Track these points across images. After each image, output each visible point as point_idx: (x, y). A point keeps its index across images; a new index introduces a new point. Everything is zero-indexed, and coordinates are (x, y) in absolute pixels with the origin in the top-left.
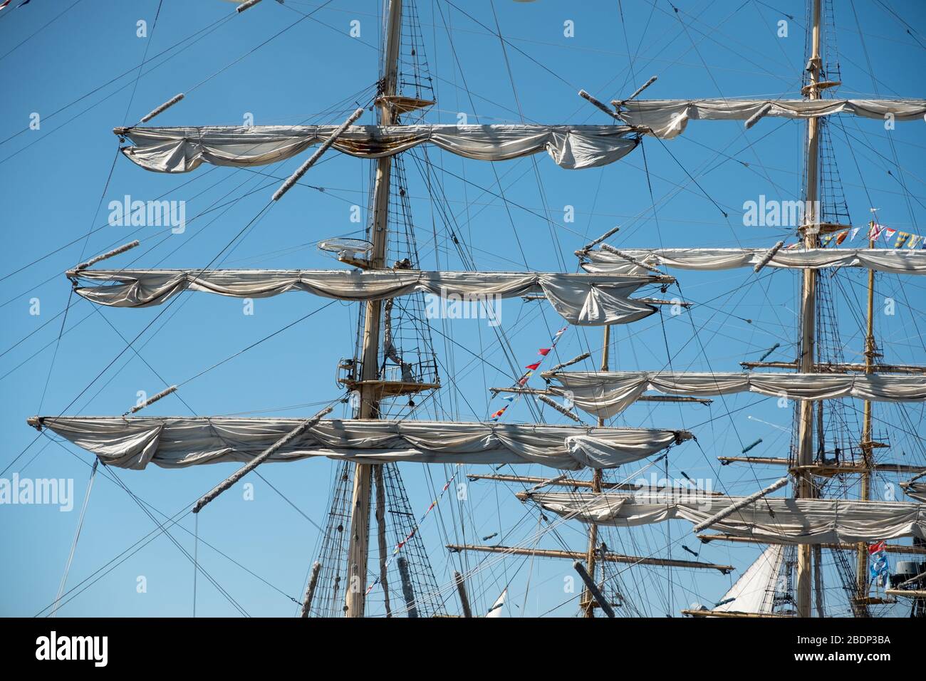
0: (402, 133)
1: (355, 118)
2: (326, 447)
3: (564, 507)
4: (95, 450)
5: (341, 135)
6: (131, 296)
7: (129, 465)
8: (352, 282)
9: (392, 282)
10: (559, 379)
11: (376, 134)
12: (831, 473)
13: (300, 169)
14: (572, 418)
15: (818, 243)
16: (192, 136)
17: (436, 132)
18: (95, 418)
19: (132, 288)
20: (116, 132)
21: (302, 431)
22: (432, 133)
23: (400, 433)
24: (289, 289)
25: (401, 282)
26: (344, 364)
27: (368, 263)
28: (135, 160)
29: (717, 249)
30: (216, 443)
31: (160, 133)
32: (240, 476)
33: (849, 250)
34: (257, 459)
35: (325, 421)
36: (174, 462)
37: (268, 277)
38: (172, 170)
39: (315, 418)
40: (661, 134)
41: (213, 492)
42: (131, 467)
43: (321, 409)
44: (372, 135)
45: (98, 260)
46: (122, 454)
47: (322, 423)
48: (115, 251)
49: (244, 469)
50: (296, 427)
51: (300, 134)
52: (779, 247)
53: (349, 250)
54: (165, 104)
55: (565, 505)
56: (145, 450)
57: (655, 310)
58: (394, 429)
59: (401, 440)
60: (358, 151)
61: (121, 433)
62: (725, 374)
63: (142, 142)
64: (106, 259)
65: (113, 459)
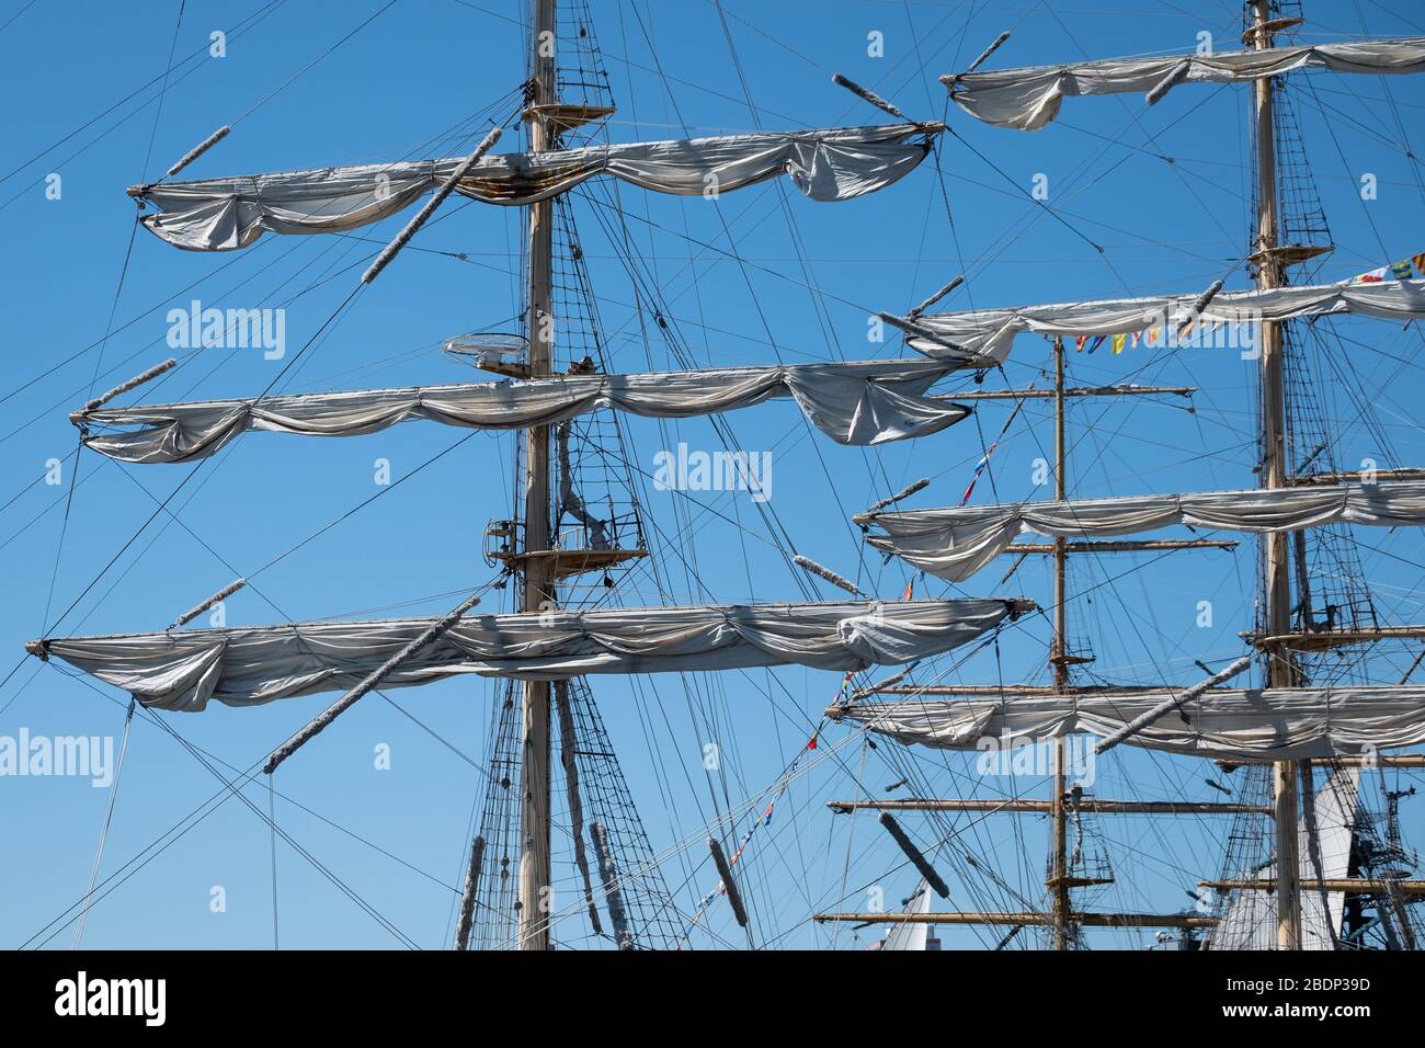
0: (562, 162)
1: (489, 145)
2: (474, 658)
3: (900, 726)
4: (128, 686)
5: (467, 172)
6: (167, 446)
7: (180, 705)
8: (497, 400)
9: (559, 397)
10: (884, 524)
11: (523, 167)
12: (1320, 644)
13: (405, 231)
14: (847, 589)
15: (1280, 280)
16: (246, 191)
17: (613, 156)
18: (125, 637)
19: (168, 433)
20: (131, 194)
21: (432, 638)
22: (609, 157)
23: (585, 631)
24: (403, 419)
25: (573, 395)
26: (494, 528)
27: (524, 369)
28: (162, 235)
29: (1120, 301)
30: (308, 664)
31: (196, 190)
32: (335, 714)
33: (1329, 287)
34: (362, 685)
35: (470, 620)
36: (244, 697)
37: (370, 401)
38: (219, 247)
39: (452, 616)
40: (1019, 125)
41: (294, 739)
42: (183, 708)
43: (463, 601)
44: (517, 169)
45: (116, 393)
46: (168, 689)
47: (465, 622)
48: (140, 377)
49: (342, 701)
50: (423, 631)
51: (408, 176)
52: (1215, 291)
53: (491, 350)
54: (202, 145)
55: (902, 723)
56: (201, 681)
57: (968, 411)
58: (574, 624)
59: (586, 642)
60: (497, 196)
61: (163, 657)
62: (1141, 499)
63: (172, 205)
64: (129, 391)
65: (156, 697)
